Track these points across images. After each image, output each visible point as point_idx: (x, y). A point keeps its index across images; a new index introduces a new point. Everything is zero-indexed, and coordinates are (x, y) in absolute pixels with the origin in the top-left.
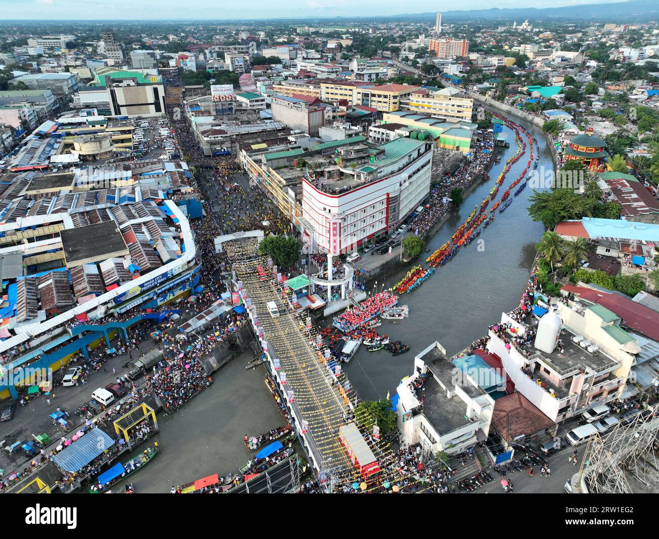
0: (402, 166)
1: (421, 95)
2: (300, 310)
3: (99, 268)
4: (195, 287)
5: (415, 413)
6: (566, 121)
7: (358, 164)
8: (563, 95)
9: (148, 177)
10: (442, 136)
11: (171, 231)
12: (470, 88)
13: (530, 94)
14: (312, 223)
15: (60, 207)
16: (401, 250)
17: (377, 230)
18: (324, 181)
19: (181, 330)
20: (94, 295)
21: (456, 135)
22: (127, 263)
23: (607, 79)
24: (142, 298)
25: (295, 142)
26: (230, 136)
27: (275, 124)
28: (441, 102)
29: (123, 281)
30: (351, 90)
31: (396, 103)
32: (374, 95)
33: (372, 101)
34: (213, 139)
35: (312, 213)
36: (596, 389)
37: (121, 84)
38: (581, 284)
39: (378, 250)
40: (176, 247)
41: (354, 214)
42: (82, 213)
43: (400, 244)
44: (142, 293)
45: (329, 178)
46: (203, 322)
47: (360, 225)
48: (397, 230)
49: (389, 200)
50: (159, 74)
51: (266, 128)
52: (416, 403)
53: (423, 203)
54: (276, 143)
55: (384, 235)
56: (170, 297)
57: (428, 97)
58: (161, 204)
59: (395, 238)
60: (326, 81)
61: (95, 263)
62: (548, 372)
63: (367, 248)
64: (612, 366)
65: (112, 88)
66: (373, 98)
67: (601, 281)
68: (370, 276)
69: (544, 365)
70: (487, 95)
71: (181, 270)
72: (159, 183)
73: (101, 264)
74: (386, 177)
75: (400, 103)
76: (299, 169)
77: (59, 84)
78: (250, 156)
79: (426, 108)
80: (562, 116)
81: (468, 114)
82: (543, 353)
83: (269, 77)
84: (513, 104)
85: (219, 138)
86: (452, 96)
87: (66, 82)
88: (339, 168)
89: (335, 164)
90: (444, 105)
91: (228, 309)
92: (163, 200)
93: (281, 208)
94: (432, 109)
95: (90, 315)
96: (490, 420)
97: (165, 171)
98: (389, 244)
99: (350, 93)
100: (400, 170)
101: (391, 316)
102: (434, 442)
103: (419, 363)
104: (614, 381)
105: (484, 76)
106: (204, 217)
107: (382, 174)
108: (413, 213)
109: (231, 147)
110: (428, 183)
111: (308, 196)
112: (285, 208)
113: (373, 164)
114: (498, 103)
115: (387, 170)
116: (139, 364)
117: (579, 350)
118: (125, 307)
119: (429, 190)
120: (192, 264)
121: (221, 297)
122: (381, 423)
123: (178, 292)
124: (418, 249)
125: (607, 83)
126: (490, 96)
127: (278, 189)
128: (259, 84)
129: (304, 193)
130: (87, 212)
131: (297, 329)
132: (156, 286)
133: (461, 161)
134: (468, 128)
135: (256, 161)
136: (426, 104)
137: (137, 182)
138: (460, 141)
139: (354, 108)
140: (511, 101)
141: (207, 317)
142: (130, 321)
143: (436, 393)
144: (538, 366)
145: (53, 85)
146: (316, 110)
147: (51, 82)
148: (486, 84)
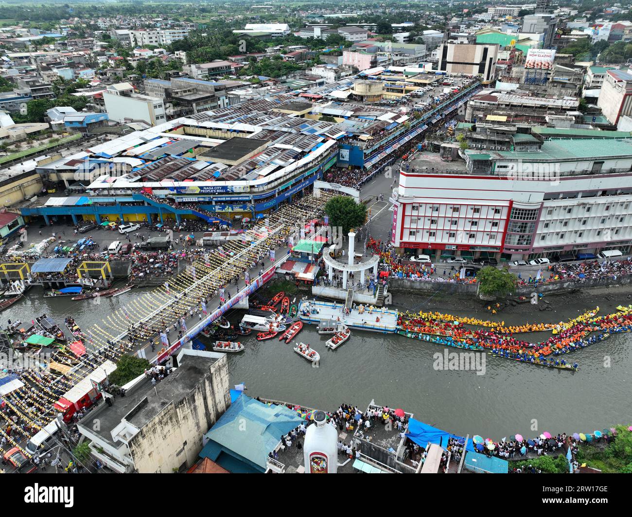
4: (257, 213)
24: (198, 198)
26: (499, 104)
29: (200, 179)
34: (478, 104)
37: (455, 41)
44: (200, 194)
49: (511, 211)
56: (229, 209)
58: (326, 141)
65: (446, 44)
71: (242, 191)
72: (353, 126)
85: (485, 104)
92: (331, 139)
95: (155, 192)
97: (376, 118)
118: (182, 198)
123: (237, 209)
132: (214, 194)
141: (228, 237)
142: (183, 211)
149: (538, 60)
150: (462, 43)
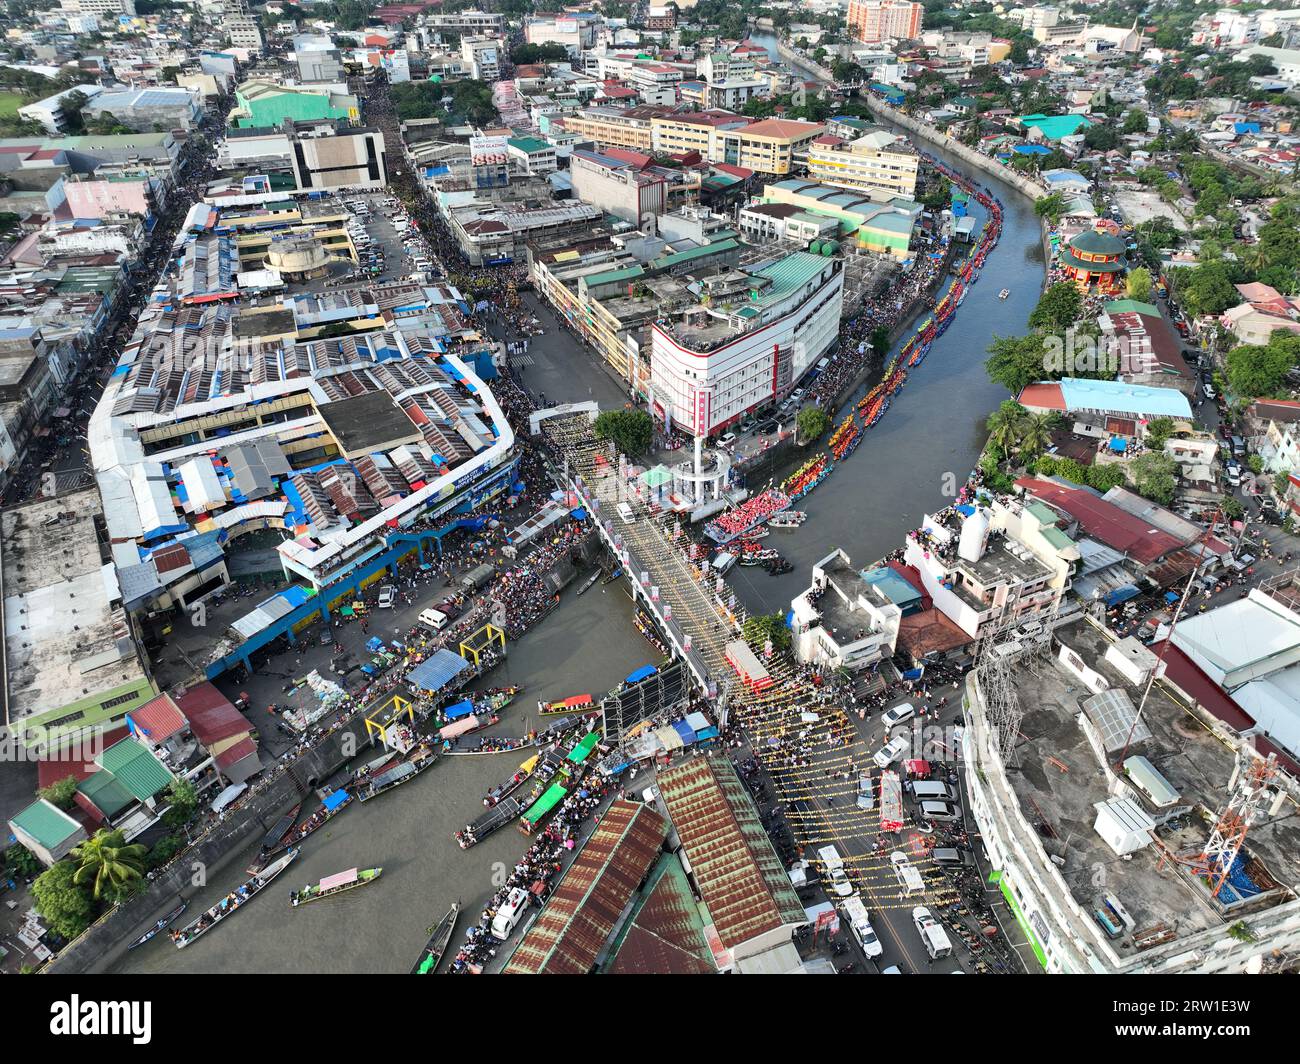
0: (796, 304)
1: (829, 147)
2: (661, 514)
3: (389, 458)
4: (514, 485)
5: (813, 625)
6: (1078, 192)
7: (732, 302)
8: (1081, 138)
9: (405, 314)
10: (863, 229)
11: (469, 405)
12: (920, 116)
13: (1024, 133)
14: (668, 390)
15: (295, 368)
16: (794, 429)
17: (761, 398)
18: (685, 328)
19: (510, 541)
20: (398, 496)
21: (885, 228)
22: (428, 453)
23: (1173, 93)
24: (457, 499)
25: (623, 247)
26: (513, 233)
27: (585, 208)
28: (864, 160)
29: (430, 476)
30: (706, 132)
31: (784, 158)
32: (746, 143)
33: (742, 153)
34: (485, 239)
35: (667, 376)
36: (1025, 602)
37: (311, 134)
38: (1040, 477)
39: (762, 428)
40: (483, 429)
41: (728, 379)
42: (332, 378)
43: (793, 419)
44: (457, 493)
45: (691, 324)
46: (534, 530)
47: (737, 393)
48: (789, 397)
49: (778, 355)
50: (351, 94)
51: (569, 217)
52: (814, 615)
53: (829, 352)
54: (593, 249)
55: (770, 406)
56: (486, 498)
57: (841, 150)
58: (439, 360)
59: (786, 410)
60: (660, 112)
61: (383, 453)
62: (971, 584)
63: (747, 425)
64: (1044, 575)
65: (297, 141)
66: (745, 149)
67: (1068, 471)
68: (751, 467)
69: (967, 576)
70: (948, 133)
71: (499, 462)
72: (426, 326)
73: (391, 454)
74: (775, 321)
75: (793, 158)
76: (637, 300)
77: (172, 115)
78: (553, 273)
79: (837, 169)
80: (1071, 184)
81: (909, 182)
82: (967, 562)
83: (553, 96)
84: (992, 153)
85: (495, 236)
86: (883, 149)
87: (184, 111)
88: (706, 309)
89: (700, 302)
90: (869, 165)
91: (564, 513)
92: (441, 355)
93: (614, 363)
94: (847, 172)
95: (402, 521)
96: (896, 632)
97: (429, 304)
98: (778, 419)
99: (704, 137)
100: (795, 309)
101: (781, 523)
102: (833, 656)
103: (818, 572)
104: (1047, 593)
105: (946, 90)
106: (499, 377)
107: (769, 318)
108: (813, 370)
109: (515, 251)
110: (837, 321)
111: (661, 351)
112: (619, 363)
113: (756, 302)
114: (967, 149)
115: (776, 312)
116: (468, 581)
117: (1011, 558)
118: (439, 510)
119: (837, 332)
120: (511, 453)
121: (551, 498)
122: (773, 638)
123: (495, 491)
124: (819, 428)
125: (1171, 102)
126: (953, 135)
127: (609, 333)
128: (535, 112)
129: (655, 345)
130: (339, 376)
131: (660, 538)
132: (471, 484)
133: (893, 273)
134: (907, 213)
135: (564, 282)
136: (838, 162)
137: (392, 323)
138: (892, 239)
139: (712, 169)
140: (990, 147)
141: (539, 524)
142: (445, 528)
143: (837, 605)
144: (960, 577)
145: (162, 116)
146: (651, 183)
147: (158, 111)
148: (949, 109)
149: (489, 152)
150: (324, 135)
